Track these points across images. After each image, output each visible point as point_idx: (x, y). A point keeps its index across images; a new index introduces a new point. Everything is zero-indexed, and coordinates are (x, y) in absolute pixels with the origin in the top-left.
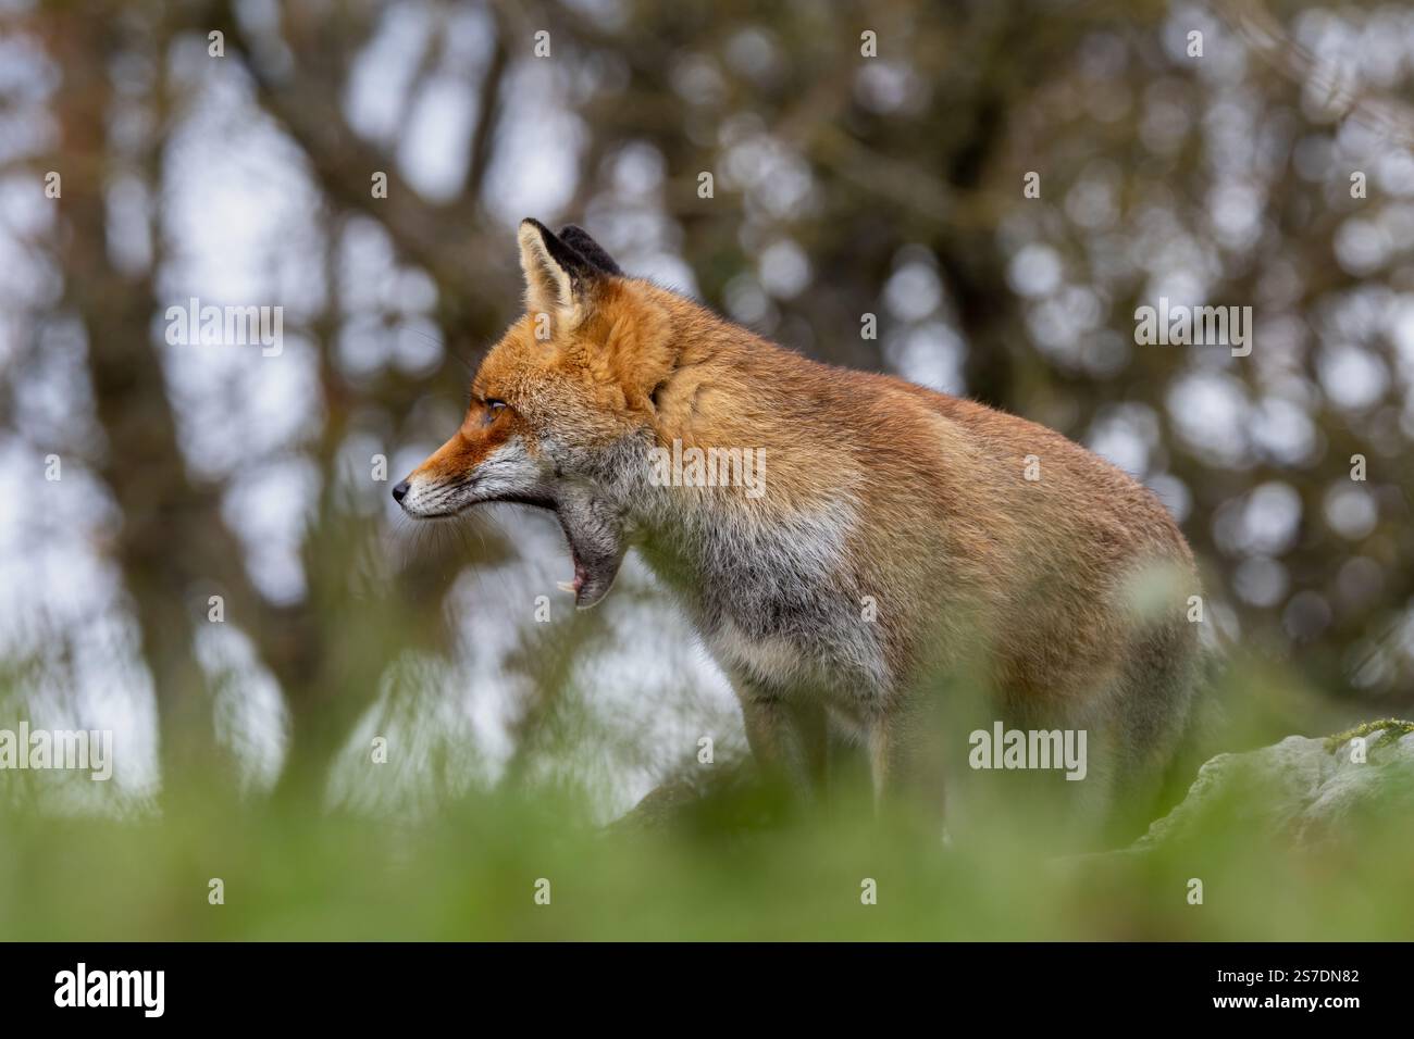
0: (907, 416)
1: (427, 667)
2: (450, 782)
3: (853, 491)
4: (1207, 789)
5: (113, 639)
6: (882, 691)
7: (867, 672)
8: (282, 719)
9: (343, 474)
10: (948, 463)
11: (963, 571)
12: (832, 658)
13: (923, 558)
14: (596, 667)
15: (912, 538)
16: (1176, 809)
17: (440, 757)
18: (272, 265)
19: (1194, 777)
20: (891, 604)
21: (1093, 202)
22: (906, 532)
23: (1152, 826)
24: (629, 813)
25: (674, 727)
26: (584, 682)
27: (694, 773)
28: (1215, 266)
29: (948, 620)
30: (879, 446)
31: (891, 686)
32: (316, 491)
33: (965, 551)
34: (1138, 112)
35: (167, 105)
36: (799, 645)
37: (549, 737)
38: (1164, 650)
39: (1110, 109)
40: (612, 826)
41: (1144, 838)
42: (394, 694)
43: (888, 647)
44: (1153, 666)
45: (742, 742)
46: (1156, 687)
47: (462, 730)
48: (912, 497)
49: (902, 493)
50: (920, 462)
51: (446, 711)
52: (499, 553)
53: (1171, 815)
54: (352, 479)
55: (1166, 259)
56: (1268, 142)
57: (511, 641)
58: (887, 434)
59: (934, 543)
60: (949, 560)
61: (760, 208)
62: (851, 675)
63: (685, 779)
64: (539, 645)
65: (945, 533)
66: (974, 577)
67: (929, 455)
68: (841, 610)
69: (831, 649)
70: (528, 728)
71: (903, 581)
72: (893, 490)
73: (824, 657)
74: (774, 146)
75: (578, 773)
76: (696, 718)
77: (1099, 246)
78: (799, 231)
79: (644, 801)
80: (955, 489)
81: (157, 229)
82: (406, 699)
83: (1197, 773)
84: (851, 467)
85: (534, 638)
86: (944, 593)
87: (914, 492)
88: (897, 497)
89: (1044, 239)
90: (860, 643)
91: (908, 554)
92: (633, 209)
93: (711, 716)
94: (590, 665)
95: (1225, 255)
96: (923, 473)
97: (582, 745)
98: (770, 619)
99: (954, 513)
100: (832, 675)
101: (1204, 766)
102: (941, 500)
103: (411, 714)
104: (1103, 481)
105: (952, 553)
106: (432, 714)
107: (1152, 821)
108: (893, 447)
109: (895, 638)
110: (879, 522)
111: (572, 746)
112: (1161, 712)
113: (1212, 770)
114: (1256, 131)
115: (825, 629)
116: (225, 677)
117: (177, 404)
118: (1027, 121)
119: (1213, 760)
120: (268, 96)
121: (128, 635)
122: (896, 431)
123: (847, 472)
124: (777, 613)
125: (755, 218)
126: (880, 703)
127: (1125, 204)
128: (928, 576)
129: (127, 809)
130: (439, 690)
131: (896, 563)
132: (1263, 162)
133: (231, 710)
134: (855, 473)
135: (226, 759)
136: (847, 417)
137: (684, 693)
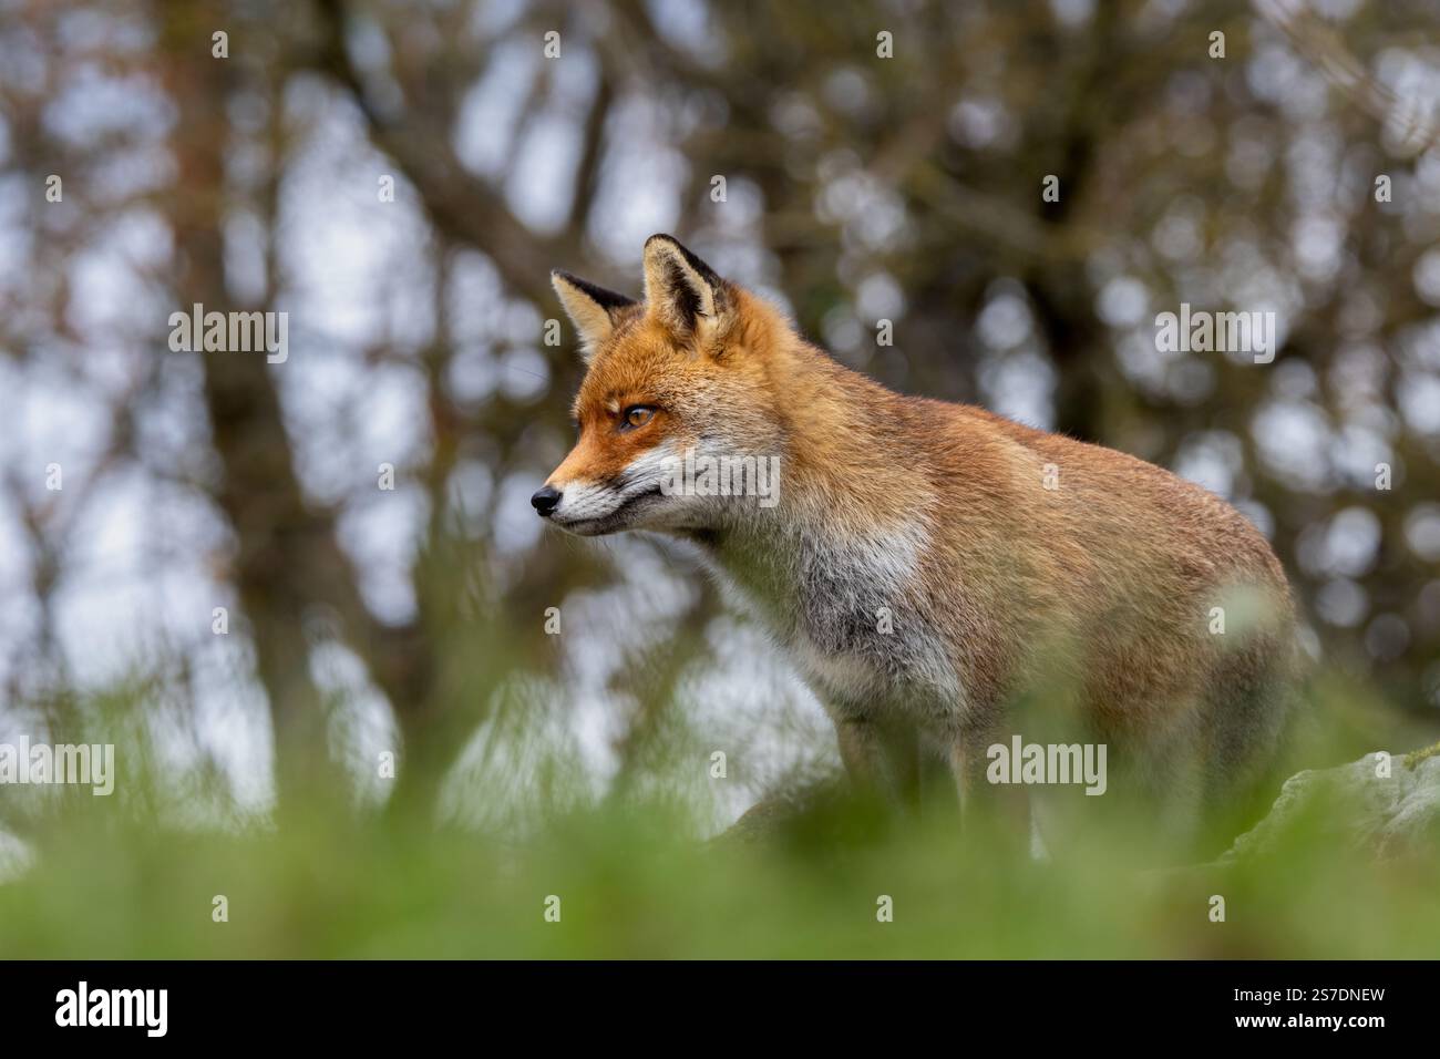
0: (976, 441)
1: (532, 688)
2: (556, 798)
3: (926, 512)
4: (1290, 804)
5: (229, 659)
6: (956, 709)
7: (940, 691)
8: (394, 737)
9: (453, 500)
10: (1017, 485)
11: (1034, 591)
12: (906, 677)
13: (992, 577)
14: (698, 685)
15: (981, 559)
16: (1260, 823)
17: (547, 773)
18: (384, 297)
19: (1279, 793)
20: (961, 623)
21: (1179, 235)
22: (975, 552)
23: (1237, 840)
24: (730, 828)
25: (773, 745)
26: (687, 701)
27: (794, 790)
28: (1296, 296)
29: (1020, 640)
30: (951, 470)
31: (964, 704)
32: (426, 516)
33: (1034, 572)
34: (1223, 147)
35: (281, 140)
36: (872, 662)
37: (652, 756)
38: (1252, 673)
39: (1196, 145)
40: (713, 840)
41: (1230, 852)
42: (502, 713)
43: (960, 666)
44: (1242, 689)
45: (838, 761)
46: (1245, 709)
47: (567, 748)
48: (982, 519)
49: (972, 514)
50: (990, 485)
51: (553, 730)
52: (603, 577)
53: (1255, 829)
54: (462, 504)
55: (1250, 290)
56: (1348, 178)
57: (616, 661)
58: (957, 458)
59: (1002, 563)
60: (1019, 580)
61: (858, 242)
62: (925, 692)
63: (785, 795)
64: (643, 665)
65: (1015, 554)
66: (1045, 598)
67: (998, 478)
68: (916, 629)
69: (904, 667)
70: (633, 747)
71: (973, 600)
72: (962, 512)
73: (897, 676)
74: (870, 182)
75: (681, 790)
76: (795, 736)
77: (1185, 278)
78: (893, 264)
79: (744, 816)
80: (1024, 511)
81: (272, 262)
82: (514, 717)
83: (1280, 790)
84: (925, 488)
85: (637, 658)
86: (1014, 612)
87: (984, 513)
88: (966, 518)
89: (1131, 271)
90: (933, 663)
91: (978, 574)
92: (735, 242)
93: (811, 734)
94: (692, 685)
95: (1307, 286)
96: (992, 496)
97: (684, 763)
98: (844, 637)
99: (1023, 534)
100: (907, 694)
101: (1288, 782)
102: (1009, 522)
103: (519, 732)
104: (1190, 513)
105: (1022, 573)
106: (539, 732)
107: (1238, 835)
108: (963, 471)
109: (967, 657)
110: (949, 542)
111: (674, 764)
112: (1252, 731)
113: (1295, 786)
114: (1337, 167)
115: (900, 648)
116: (339, 698)
117: (293, 431)
118: (1114, 157)
119: (1296, 777)
120: (379, 131)
121: (244, 655)
122: (967, 454)
123: (921, 493)
124: (851, 632)
125: (854, 252)
126: (956, 721)
127: (1210, 238)
128: (997, 596)
129: (244, 825)
130: (545, 709)
131: (966, 583)
132: (1343, 195)
133: (344, 728)
134: (928, 494)
135: (341, 776)
136: (923, 441)
137: (784, 713)
